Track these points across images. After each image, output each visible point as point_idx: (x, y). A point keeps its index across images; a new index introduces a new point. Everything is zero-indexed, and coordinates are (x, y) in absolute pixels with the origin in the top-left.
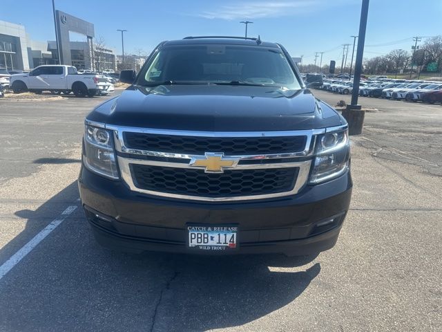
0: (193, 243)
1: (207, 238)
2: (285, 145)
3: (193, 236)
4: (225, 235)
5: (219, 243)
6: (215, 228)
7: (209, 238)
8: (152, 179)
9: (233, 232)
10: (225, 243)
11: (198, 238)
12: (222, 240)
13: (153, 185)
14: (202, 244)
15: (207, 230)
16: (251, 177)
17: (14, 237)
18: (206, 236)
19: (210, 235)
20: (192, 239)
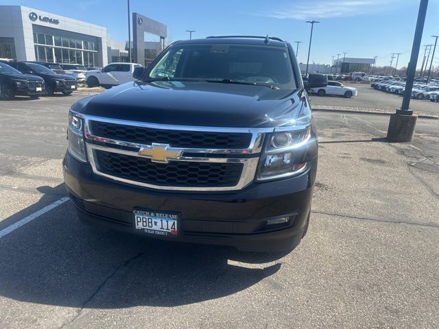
0: (140, 226)
1: (151, 222)
2: (231, 141)
3: (139, 220)
4: (167, 221)
5: (162, 228)
6: (157, 214)
7: (153, 223)
8: (111, 164)
9: (174, 219)
10: (167, 229)
11: (143, 222)
12: (165, 227)
13: (112, 170)
14: (147, 227)
15: (150, 214)
16: (196, 170)
17: (26, 207)
18: (150, 220)
19: (153, 220)
20: (138, 222)
